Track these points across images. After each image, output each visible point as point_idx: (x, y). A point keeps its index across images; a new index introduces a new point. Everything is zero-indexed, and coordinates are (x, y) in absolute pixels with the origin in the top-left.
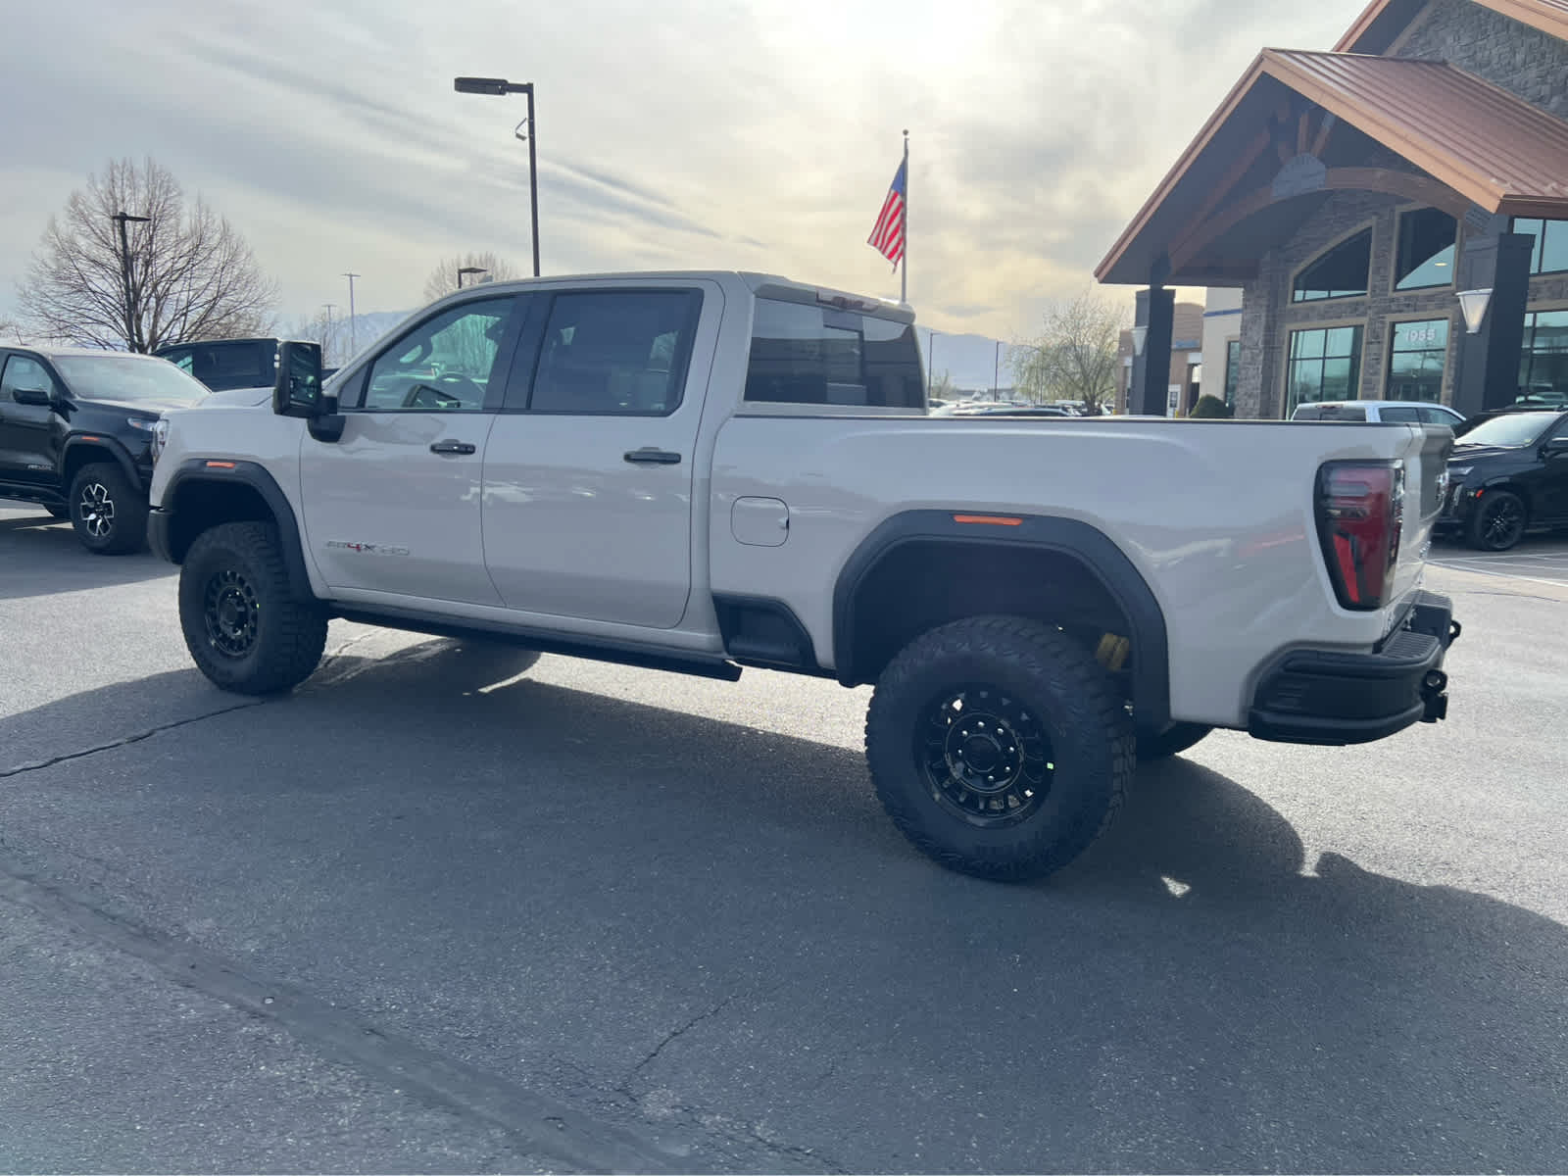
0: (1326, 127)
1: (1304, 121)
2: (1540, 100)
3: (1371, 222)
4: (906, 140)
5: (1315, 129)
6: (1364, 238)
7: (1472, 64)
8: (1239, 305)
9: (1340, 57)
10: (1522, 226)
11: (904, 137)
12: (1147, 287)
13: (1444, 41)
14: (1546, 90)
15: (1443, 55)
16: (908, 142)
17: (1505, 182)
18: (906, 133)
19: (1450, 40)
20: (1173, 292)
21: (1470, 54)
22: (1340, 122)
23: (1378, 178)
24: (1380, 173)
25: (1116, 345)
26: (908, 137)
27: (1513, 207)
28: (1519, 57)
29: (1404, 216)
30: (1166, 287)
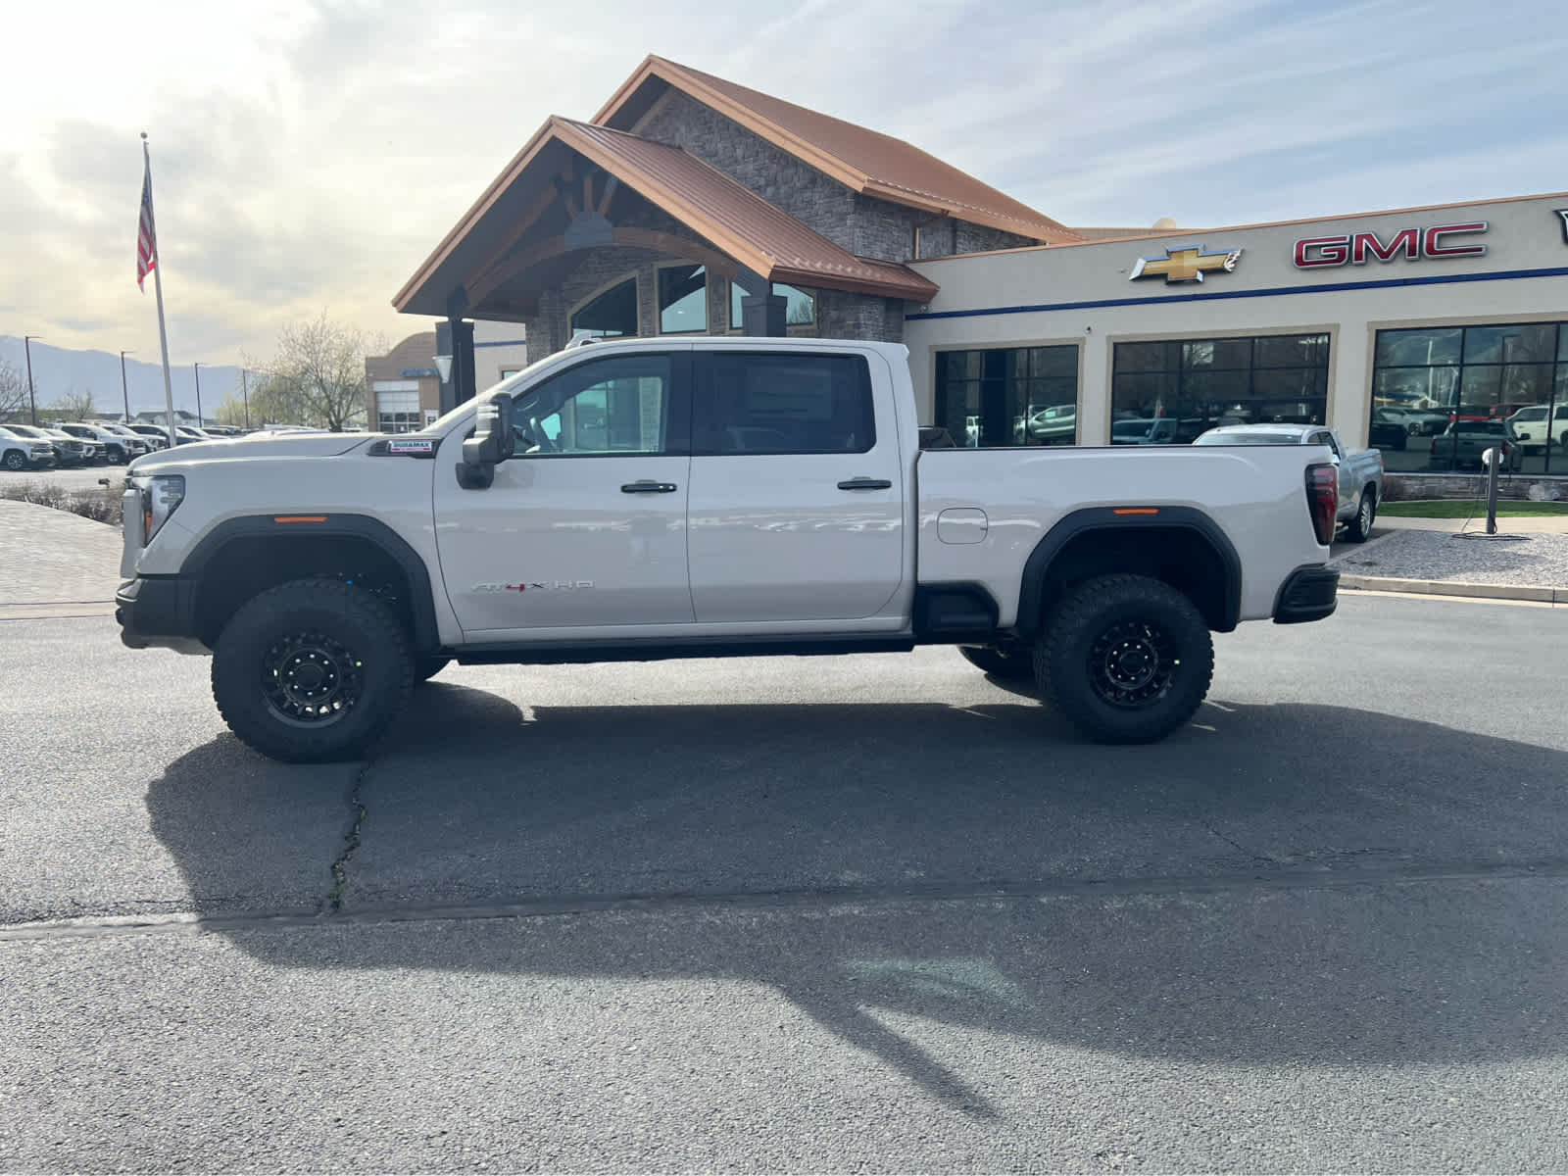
0: (610, 190)
1: (588, 183)
2: (759, 188)
3: (634, 274)
4: (145, 144)
5: (598, 193)
6: (629, 288)
7: (702, 152)
8: (523, 338)
9: (600, 130)
10: (779, 290)
11: (142, 140)
12: (445, 319)
13: (677, 129)
14: (762, 182)
15: (677, 142)
16: (149, 147)
17: (771, 255)
18: (144, 136)
19: (683, 129)
20: (472, 326)
21: (701, 144)
22: (622, 187)
23: (660, 240)
24: (661, 236)
25: (362, 369)
26: (147, 140)
27: (780, 275)
28: (739, 152)
29: (661, 271)
30: (464, 320)
